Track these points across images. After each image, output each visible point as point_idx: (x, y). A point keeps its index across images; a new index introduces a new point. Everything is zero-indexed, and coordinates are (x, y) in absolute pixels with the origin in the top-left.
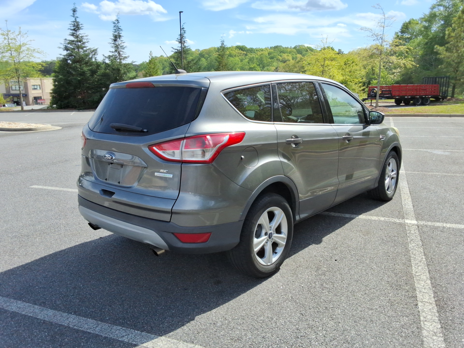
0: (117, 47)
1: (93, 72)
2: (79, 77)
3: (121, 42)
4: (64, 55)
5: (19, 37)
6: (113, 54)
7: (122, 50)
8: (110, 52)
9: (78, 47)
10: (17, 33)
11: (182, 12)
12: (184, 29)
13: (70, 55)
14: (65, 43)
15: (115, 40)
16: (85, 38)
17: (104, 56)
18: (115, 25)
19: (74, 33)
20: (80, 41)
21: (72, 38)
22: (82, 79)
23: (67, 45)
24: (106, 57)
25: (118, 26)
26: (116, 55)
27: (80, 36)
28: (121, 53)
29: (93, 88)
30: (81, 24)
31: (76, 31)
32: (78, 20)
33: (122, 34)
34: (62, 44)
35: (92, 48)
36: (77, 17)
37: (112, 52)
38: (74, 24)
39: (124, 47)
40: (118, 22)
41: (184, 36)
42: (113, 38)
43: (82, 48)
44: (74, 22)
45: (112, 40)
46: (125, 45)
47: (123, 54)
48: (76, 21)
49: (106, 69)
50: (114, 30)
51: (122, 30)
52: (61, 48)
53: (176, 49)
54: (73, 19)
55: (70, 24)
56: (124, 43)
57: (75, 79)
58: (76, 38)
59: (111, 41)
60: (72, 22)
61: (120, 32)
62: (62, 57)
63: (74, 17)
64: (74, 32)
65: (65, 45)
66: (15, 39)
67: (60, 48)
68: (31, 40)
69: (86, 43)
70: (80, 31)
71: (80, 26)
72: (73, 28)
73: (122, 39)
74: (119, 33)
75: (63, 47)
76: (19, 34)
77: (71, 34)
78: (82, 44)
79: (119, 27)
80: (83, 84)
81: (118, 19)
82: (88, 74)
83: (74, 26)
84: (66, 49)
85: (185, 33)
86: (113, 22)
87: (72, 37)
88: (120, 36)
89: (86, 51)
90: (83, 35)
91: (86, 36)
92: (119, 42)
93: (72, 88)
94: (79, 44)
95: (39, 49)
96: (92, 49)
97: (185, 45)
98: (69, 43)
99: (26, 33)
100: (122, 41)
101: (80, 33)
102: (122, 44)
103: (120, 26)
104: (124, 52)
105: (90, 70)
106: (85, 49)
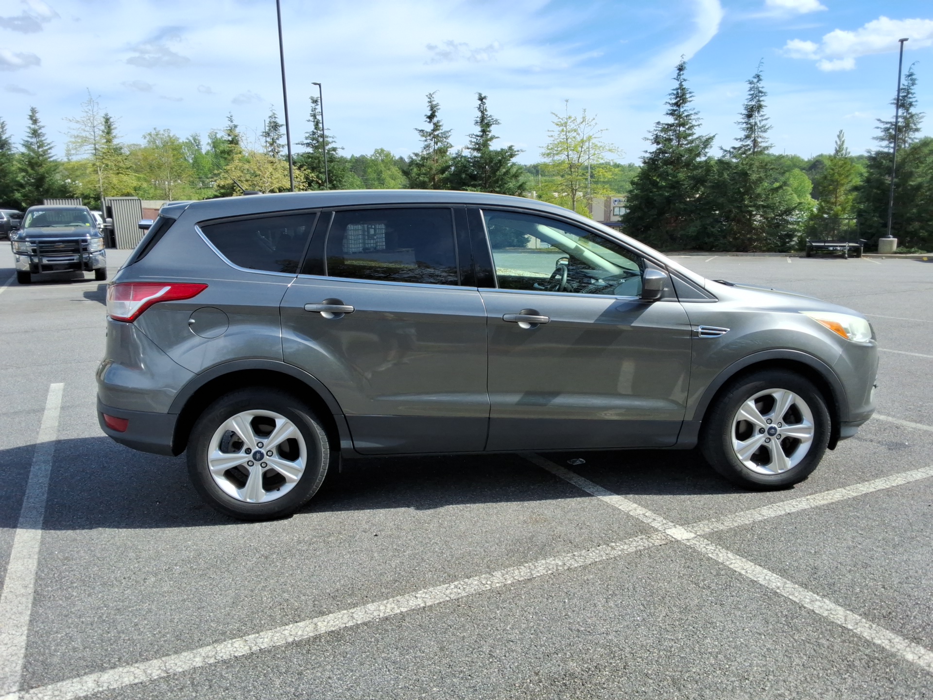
0: (751, 128)
1: (699, 181)
2: (668, 192)
3: (760, 118)
4: (651, 151)
5: (582, 126)
6: (741, 143)
7: (761, 134)
8: (737, 139)
9: (679, 137)
10: (579, 120)
11: (906, 40)
12: (914, 77)
13: (661, 151)
14: (656, 130)
15: (749, 116)
16: (693, 117)
17: (722, 149)
18: (753, 85)
19: (675, 111)
20: (683, 125)
21: (671, 120)
22: (674, 194)
23: (659, 134)
24: (726, 151)
25: (758, 88)
26: (748, 145)
27: (686, 114)
28: (759, 140)
29: (692, 212)
30: (690, 93)
31: (679, 106)
32: (685, 85)
33: (766, 101)
34: (650, 132)
35: (704, 135)
36: (685, 80)
37: (741, 140)
38: (678, 93)
39: (767, 127)
40: (759, 80)
41: (912, 91)
42: (745, 112)
43: (685, 138)
44: (677, 89)
45: (742, 117)
46: (768, 123)
47: (762, 142)
48: (681, 87)
49: (721, 174)
50: (750, 97)
51: (764, 94)
52: (648, 139)
53: (887, 123)
54: (676, 85)
55: (670, 95)
56: (766, 119)
57: (661, 195)
58: (676, 119)
59: (741, 119)
60: (674, 90)
61: (761, 99)
62: (648, 155)
63: (678, 80)
64: (675, 108)
65: (655, 133)
66: (575, 131)
67: (646, 139)
68: (602, 130)
69: (695, 128)
70: (686, 105)
71: (688, 96)
72: (674, 101)
73: (764, 111)
74: (759, 101)
75: (652, 138)
76: (583, 122)
77: (669, 112)
78: (688, 129)
79: (760, 89)
80: (675, 204)
81: (760, 74)
82: (687, 184)
83: (676, 98)
84: (657, 140)
85: (913, 84)
86: (749, 81)
87: (671, 117)
88: (759, 107)
89: (692, 142)
90: (691, 112)
91: (696, 114)
92: (757, 118)
93: (654, 212)
94: (682, 129)
95: (612, 144)
96: (705, 138)
97: (910, 111)
98: (662, 131)
99: (594, 119)
100: (762, 116)
101: (686, 108)
102: (763, 123)
103: (763, 87)
104: (764, 138)
105: (693, 178)
106: (690, 138)
